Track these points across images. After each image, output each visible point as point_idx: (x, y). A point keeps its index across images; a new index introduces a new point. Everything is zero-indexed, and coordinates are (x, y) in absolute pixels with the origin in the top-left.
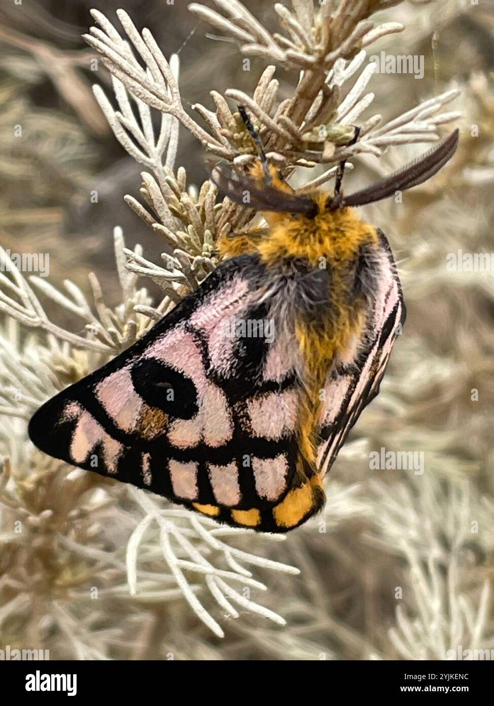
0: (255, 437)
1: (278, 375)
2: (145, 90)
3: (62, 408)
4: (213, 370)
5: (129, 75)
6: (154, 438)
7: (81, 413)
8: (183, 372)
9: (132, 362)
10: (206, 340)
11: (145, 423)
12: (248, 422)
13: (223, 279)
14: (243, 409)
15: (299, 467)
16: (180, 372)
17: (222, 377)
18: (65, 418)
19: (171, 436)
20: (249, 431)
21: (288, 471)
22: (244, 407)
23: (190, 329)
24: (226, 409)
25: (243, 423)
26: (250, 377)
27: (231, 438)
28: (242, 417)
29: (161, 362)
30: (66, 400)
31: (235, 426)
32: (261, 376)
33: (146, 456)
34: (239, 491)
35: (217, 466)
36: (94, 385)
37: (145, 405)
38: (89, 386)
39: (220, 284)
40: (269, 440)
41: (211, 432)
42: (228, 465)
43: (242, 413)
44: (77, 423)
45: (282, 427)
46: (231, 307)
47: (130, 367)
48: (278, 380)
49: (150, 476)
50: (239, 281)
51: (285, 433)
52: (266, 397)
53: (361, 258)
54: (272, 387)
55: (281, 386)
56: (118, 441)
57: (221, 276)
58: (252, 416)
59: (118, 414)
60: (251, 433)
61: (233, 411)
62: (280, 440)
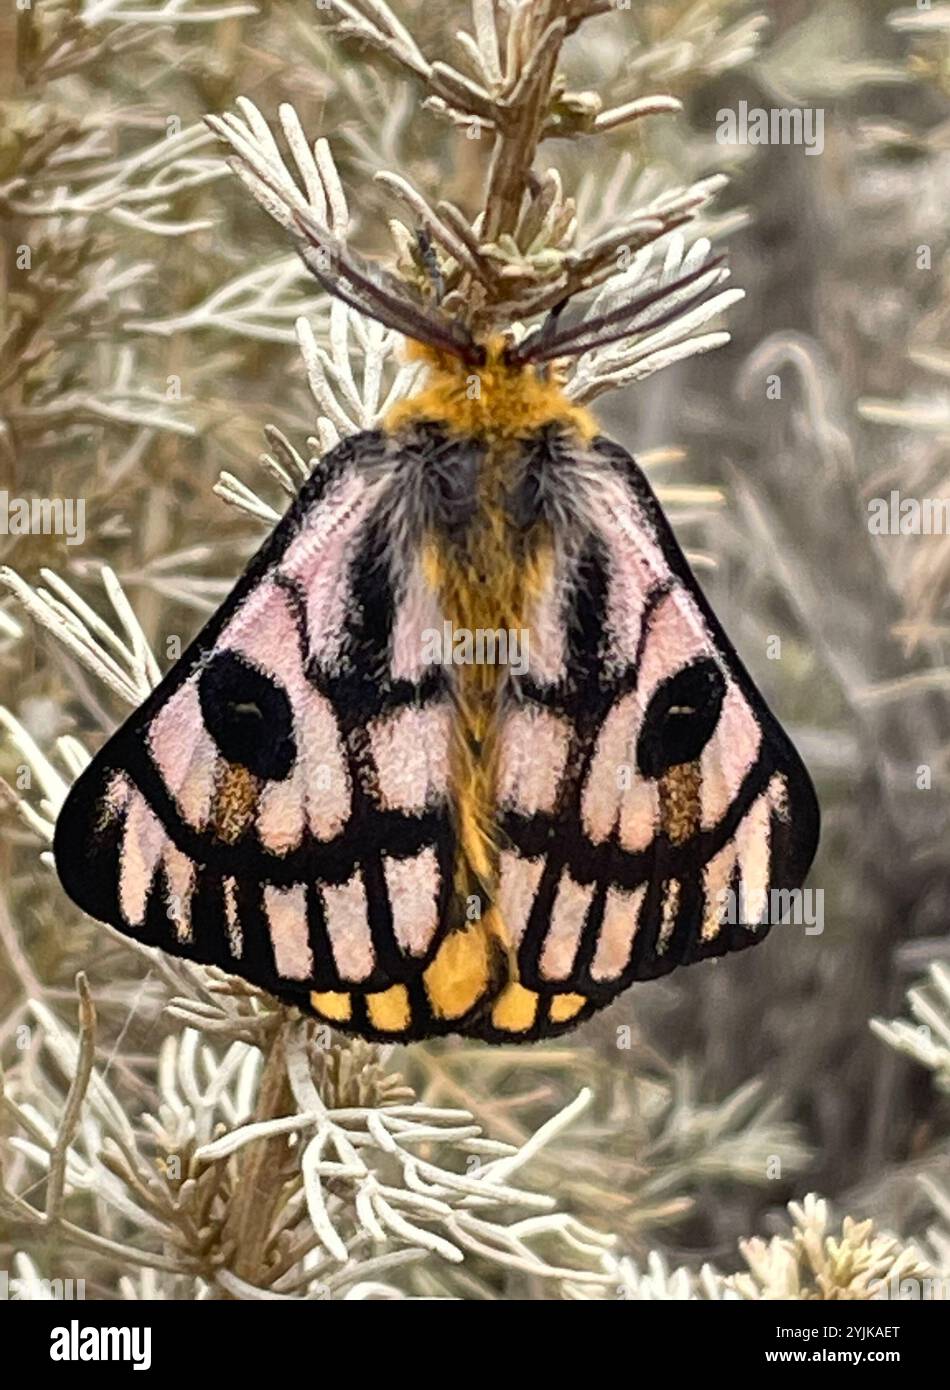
0: (386, 809)
1: (413, 666)
2: (282, 203)
3: (103, 790)
4: (314, 658)
5: (261, 178)
6: (240, 835)
7: (130, 799)
8: (274, 676)
9: (199, 667)
10: (303, 599)
11: (224, 801)
12: (373, 774)
13: (330, 478)
14: (362, 746)
15: (460, 882)
16: (269, 676)
17: (328, 674)
18: (107, 814)
19: (261, 825)
20: (375, 795)
21: (441, 886)
22: (365, 741)
23: (281, 582)
24: (338, 745)
25: (364, 777)
26: (371, 673)
27: (350, 812)
28: (363, 763)
29: (241, 657)
30: (107, 768)
31: (354, 785)
32: (387, 671)
33: (230, 883)
34: (370, 944)
35: (334, 886)
36: (146, 725)
37: (222, 759)
38: (138, 731)
39: (326, 487)
40: (407, 815)
41: (318, 804)
42: (349, 881)
43: (362, 754)
44: (124, 822)
45: (425, 784)
46: (340, 529)
47: (196, 677)
48: (415, 679)
49: (241, 936)
50: (352, 476)
51: (432, 798)
52: (398, 717)
53: (544, 445)
54: (404, 694)
55: (418, 693)
56: (188, 855)
57: (327, 470)
58: (379, 762)
59: (183, 787)
60: (378, 801)
61: (348, 748)
62: (425, 815)
